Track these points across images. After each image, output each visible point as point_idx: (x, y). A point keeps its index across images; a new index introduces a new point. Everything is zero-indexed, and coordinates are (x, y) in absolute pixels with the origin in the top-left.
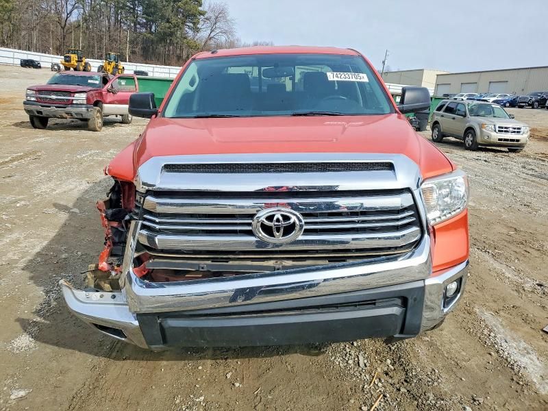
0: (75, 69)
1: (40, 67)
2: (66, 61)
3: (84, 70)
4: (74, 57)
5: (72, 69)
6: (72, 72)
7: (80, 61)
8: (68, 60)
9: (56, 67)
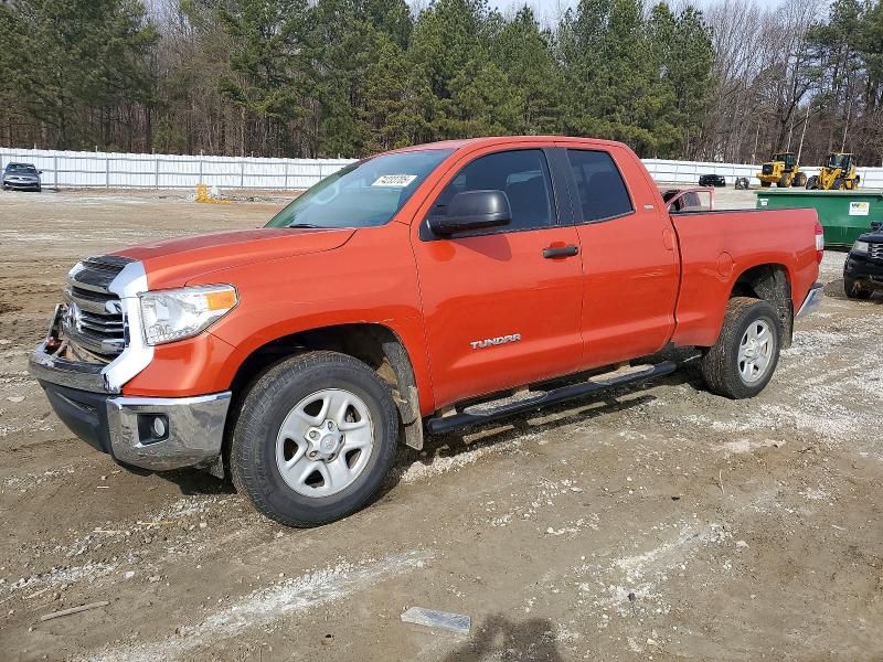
0: (779, 185)
1: (724, 185)
2: (764, 173)
3: (794, 185)
4: (779, 166)
5: (774, 184)
6: (773, 188)
7: (788, 170)
8: (768, 170)
9: (742, 183)
